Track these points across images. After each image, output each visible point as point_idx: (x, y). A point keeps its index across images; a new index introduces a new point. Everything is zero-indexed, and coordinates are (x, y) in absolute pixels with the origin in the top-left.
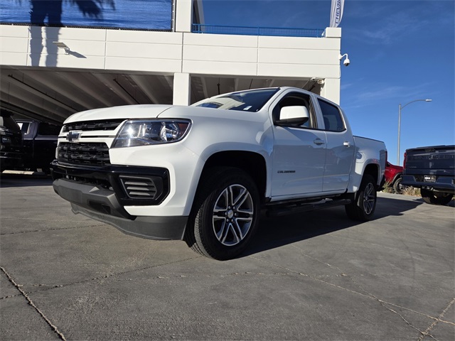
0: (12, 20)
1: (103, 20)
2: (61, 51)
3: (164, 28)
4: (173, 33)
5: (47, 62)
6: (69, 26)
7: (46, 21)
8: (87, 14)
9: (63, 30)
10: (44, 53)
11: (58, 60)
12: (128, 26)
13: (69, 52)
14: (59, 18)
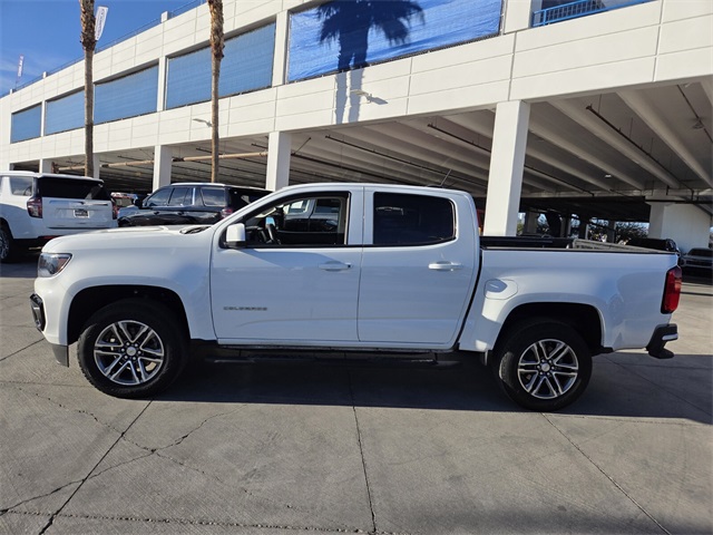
0: (322, 71)
1: (410, 45)
2: (363, 99)
3: (487, 33)
4: (501, 37)
5: (350, 117)
6: (374, 64)
7: (351, 63)
8: (393, 41)
9: (367, 71)
10: (348, 105)
11: (360, 113)
12: (438, 44)
13: (371, 99)
14: (364, 55)
